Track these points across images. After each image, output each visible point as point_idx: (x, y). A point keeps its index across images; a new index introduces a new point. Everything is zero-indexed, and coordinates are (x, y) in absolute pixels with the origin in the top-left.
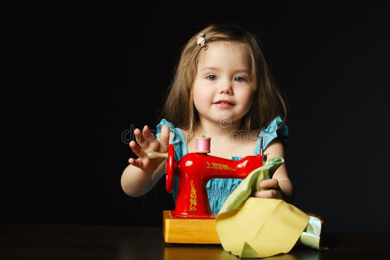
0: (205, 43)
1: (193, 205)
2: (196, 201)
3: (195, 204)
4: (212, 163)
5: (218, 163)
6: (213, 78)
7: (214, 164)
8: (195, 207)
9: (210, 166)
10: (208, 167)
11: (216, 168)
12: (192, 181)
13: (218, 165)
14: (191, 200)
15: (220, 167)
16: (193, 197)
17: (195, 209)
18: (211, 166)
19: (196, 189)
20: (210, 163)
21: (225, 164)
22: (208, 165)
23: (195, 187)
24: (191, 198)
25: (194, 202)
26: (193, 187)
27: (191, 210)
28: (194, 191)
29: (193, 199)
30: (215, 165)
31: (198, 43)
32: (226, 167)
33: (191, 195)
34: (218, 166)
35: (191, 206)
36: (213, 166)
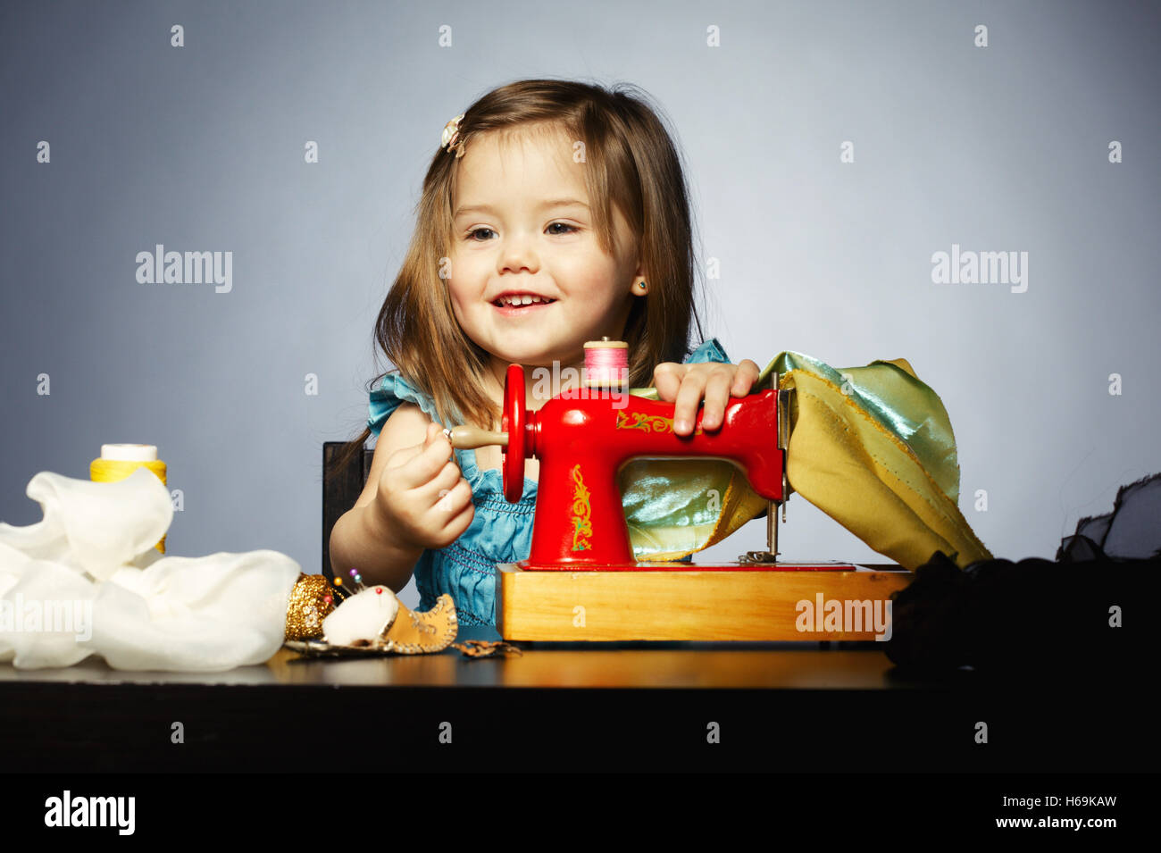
1: (581, 536)
2: (590, 524)
3: (588, 532)
4: (634, 414)
5: (649, 415)
7: (638, 417)
8: (586, 539)
9: (628, 424)
10: (622, 425)
11: (645, 427)
12: (578, 467)
13: (651, 418)
14: (577, 522)
15: (656, 424)
16: (582, 512)
17: (589, 547)
18: (632, 421)
19: (588, 490)
20: (628, 414)
22: (621, 419)
23: (585, 483)
24: (574, 515)
25: (582, 526)
26: (580, 484)
27: (575, 549)
28: (582, 495)
29: (582, 517)
30: (642, 420)
33: (575, 506)
34: (651, 423)
35: (575, 538)
36: (635, 422)
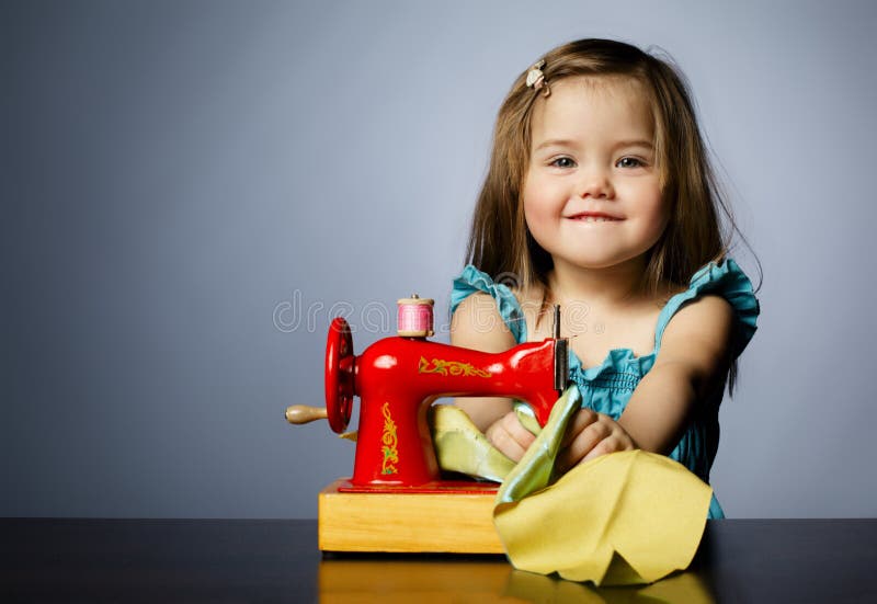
0: (544, 80)
1: (389, 463)
2: (396, 452)
3: (395, 458)
4: (434, 360)
5: (447, 361)
6: (566, 164)
7: (437, 362)
8: (394, 465)
9: (428, 368)
10: (423, 370)
11: (443, 371)
12: (387, 404)
13: (449, 364)
14: (386, 450)
15: (452, 368)
16: (390, 442)
17: (395, 471)
18: (432, 366)
19: (395, 424)
20: (429, 360)
21: (465, 363)
22: (422, 365)
23: (392, 418)
24: (384, 444)
25: (391, 454)
26: (389, 418)
27: (384, 472)
28: (390, 428)
29: (390, 446)
30: (440, 365)
31: (529, 84)
32: (467, 369)
33: (384, 437)
34: (448, 368)
35: (384, 463)
36: (435, 367)
